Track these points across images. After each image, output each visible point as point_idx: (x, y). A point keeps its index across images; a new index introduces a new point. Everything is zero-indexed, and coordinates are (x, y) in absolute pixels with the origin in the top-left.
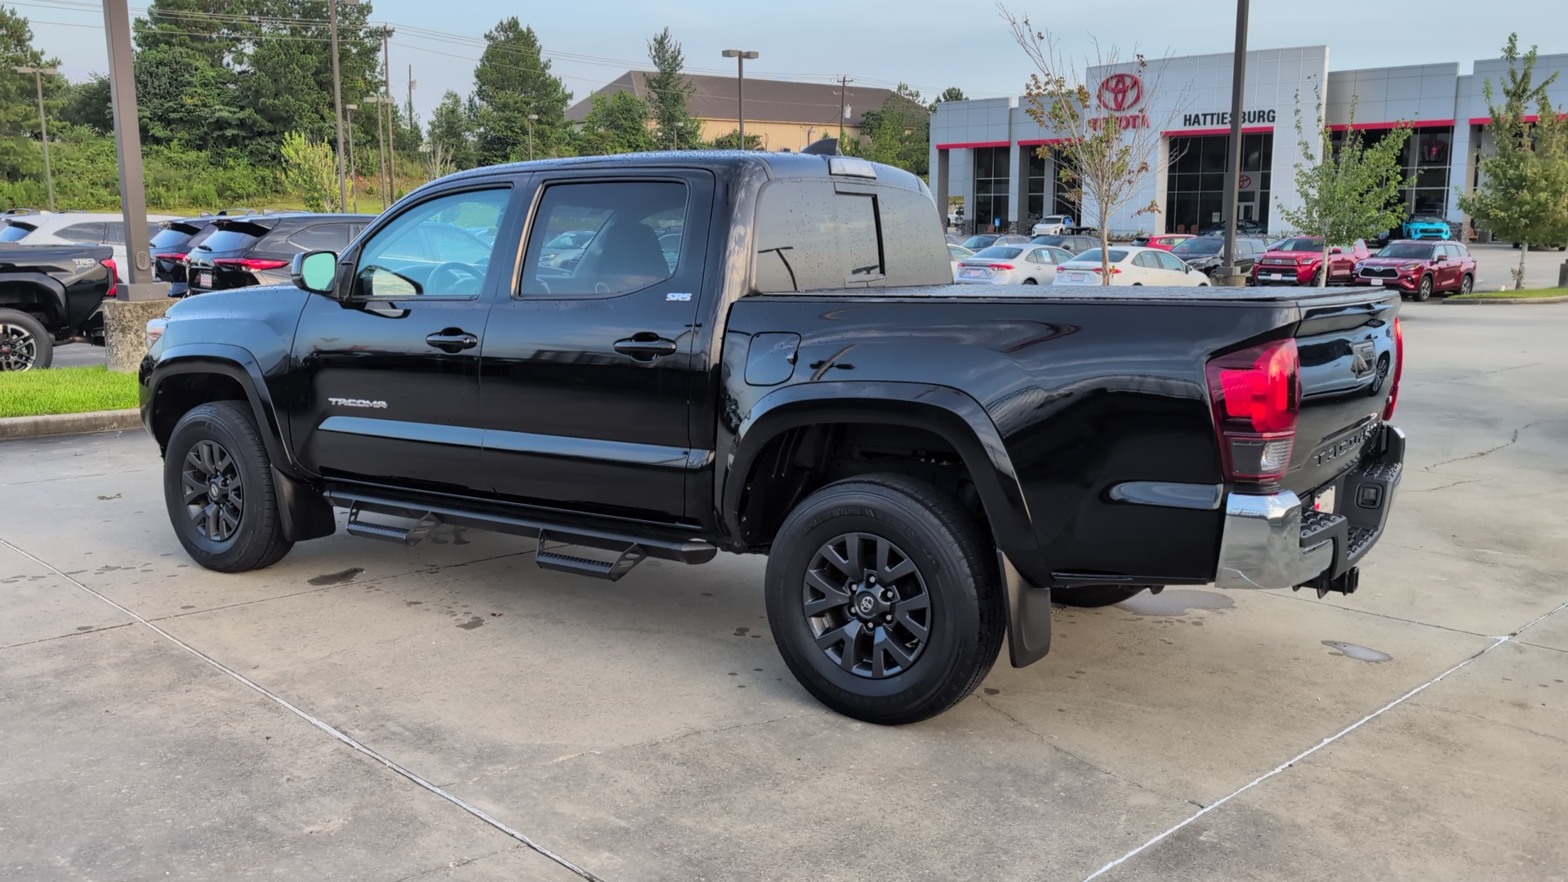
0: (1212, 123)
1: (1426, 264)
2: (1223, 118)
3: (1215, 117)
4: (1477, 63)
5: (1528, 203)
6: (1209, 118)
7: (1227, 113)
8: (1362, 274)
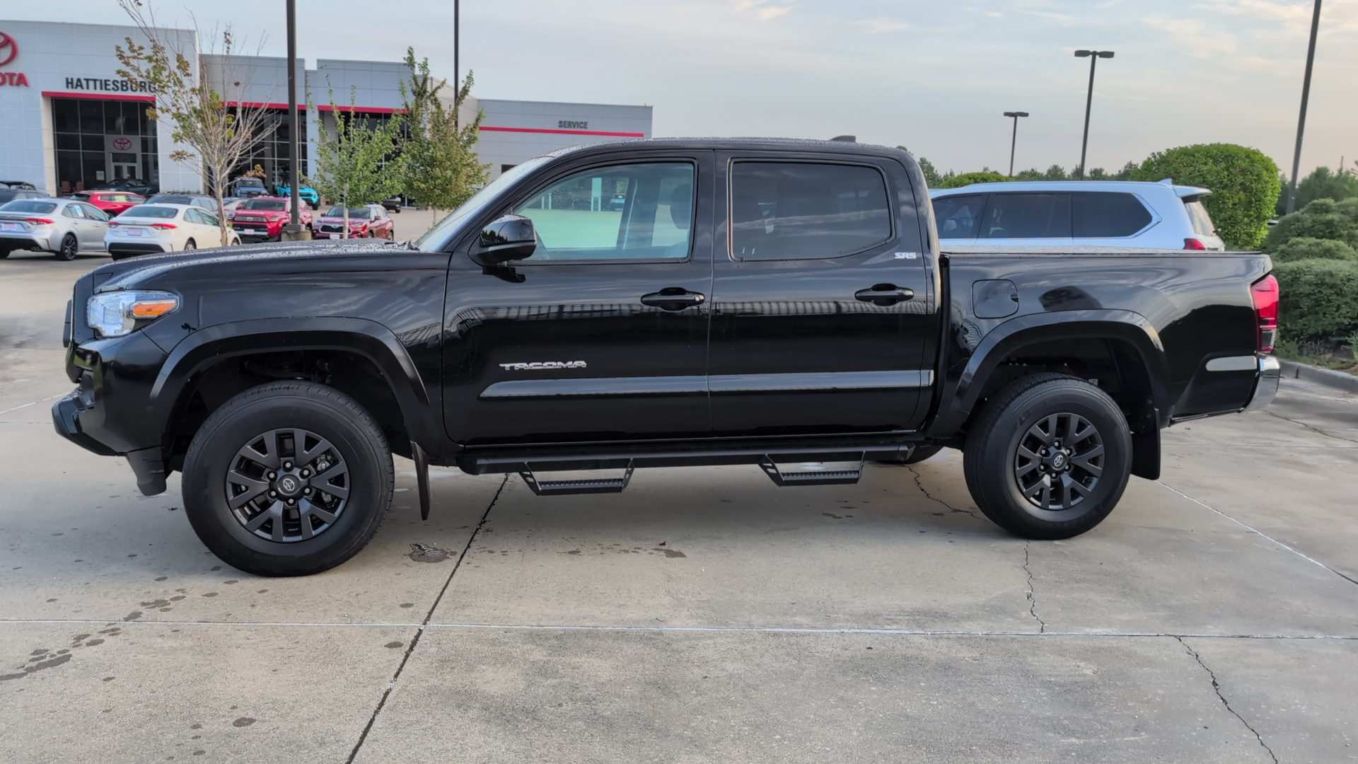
0: (95, 88)
1: (366, 222)
2: (106, 85)
3: (98, 83)
4: (319, 61)
5: (440, 178)
6: (91, 83)
7: (109, 81)
8: (322, 230)
